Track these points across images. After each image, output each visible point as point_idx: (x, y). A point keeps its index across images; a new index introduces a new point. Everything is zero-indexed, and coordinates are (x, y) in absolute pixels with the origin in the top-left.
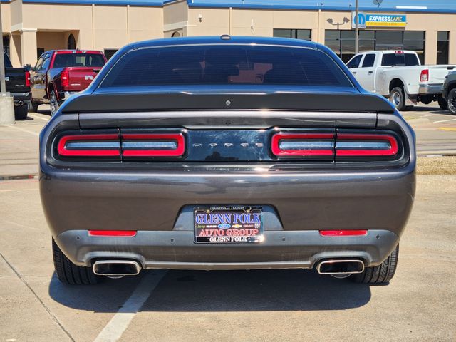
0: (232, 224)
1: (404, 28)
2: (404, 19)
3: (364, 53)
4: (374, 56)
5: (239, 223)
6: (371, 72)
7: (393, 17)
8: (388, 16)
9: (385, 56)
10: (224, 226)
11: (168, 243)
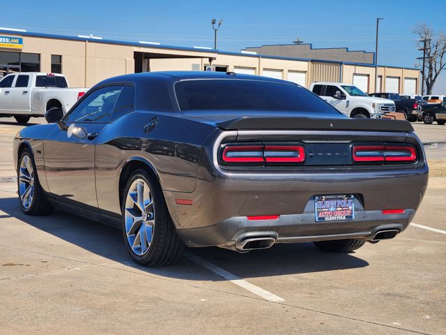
0: (337, 208)
1: (21, 50)
2: (21, 42)
3: (17, 74)
4: (28, 77)
5: (341, 207)
6: (26, 92)
7: (11, 38)
8: (6, 38)
9: (39, 78)
10: (332, 209)
11: (300, 223)
